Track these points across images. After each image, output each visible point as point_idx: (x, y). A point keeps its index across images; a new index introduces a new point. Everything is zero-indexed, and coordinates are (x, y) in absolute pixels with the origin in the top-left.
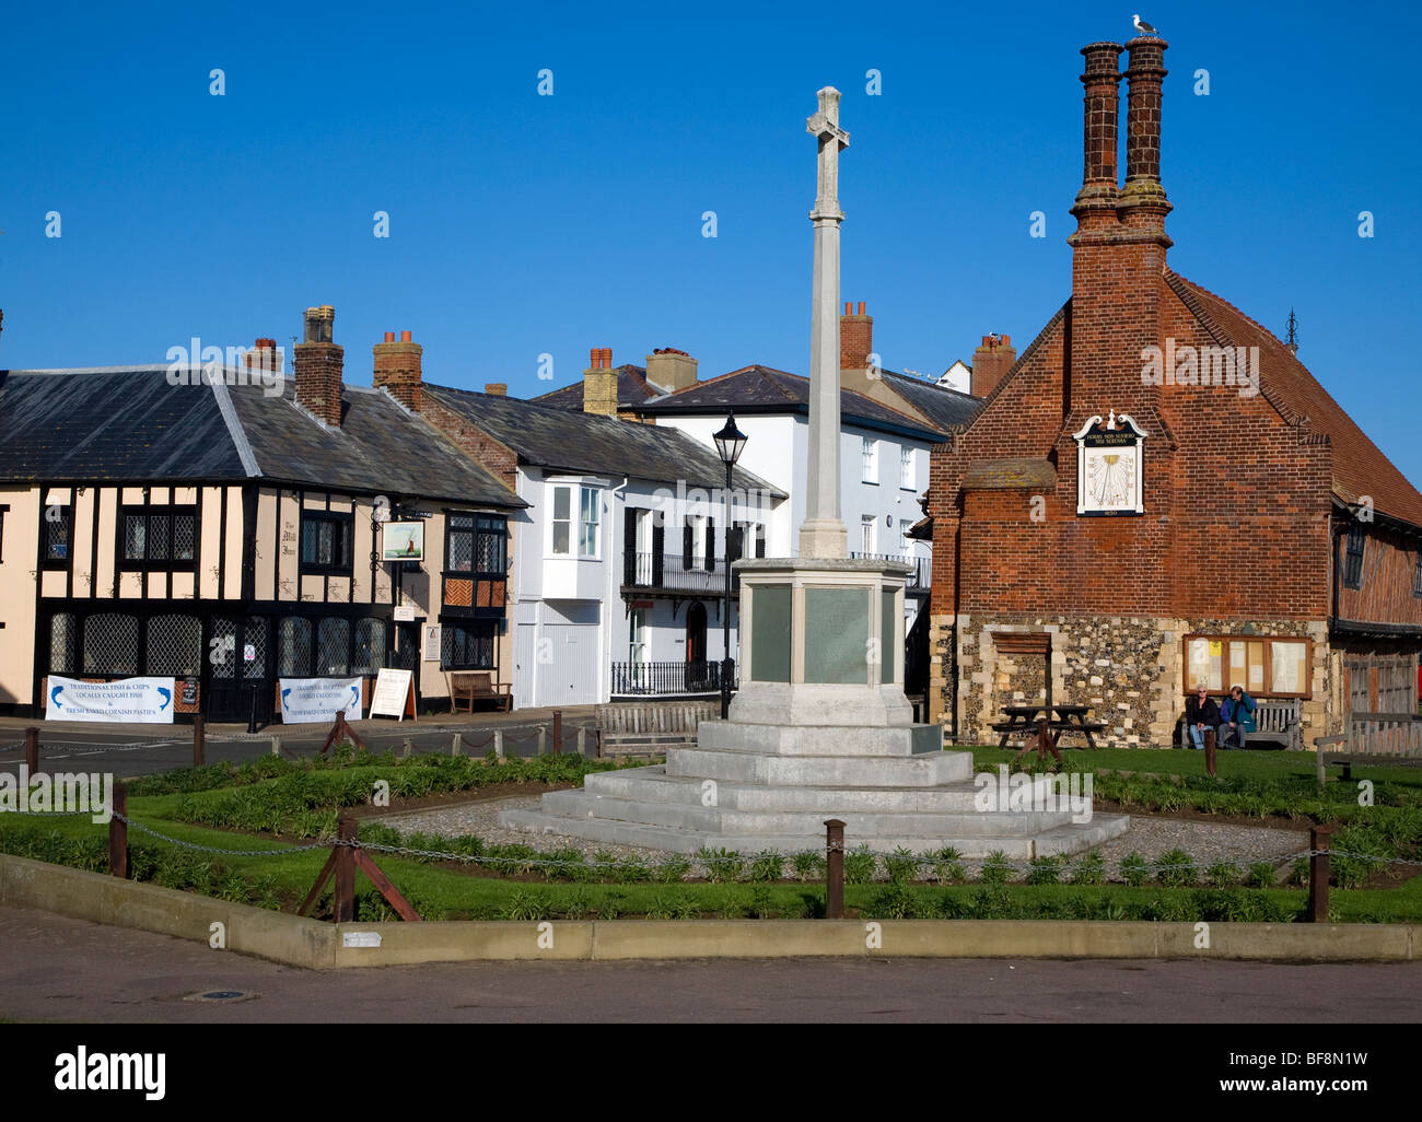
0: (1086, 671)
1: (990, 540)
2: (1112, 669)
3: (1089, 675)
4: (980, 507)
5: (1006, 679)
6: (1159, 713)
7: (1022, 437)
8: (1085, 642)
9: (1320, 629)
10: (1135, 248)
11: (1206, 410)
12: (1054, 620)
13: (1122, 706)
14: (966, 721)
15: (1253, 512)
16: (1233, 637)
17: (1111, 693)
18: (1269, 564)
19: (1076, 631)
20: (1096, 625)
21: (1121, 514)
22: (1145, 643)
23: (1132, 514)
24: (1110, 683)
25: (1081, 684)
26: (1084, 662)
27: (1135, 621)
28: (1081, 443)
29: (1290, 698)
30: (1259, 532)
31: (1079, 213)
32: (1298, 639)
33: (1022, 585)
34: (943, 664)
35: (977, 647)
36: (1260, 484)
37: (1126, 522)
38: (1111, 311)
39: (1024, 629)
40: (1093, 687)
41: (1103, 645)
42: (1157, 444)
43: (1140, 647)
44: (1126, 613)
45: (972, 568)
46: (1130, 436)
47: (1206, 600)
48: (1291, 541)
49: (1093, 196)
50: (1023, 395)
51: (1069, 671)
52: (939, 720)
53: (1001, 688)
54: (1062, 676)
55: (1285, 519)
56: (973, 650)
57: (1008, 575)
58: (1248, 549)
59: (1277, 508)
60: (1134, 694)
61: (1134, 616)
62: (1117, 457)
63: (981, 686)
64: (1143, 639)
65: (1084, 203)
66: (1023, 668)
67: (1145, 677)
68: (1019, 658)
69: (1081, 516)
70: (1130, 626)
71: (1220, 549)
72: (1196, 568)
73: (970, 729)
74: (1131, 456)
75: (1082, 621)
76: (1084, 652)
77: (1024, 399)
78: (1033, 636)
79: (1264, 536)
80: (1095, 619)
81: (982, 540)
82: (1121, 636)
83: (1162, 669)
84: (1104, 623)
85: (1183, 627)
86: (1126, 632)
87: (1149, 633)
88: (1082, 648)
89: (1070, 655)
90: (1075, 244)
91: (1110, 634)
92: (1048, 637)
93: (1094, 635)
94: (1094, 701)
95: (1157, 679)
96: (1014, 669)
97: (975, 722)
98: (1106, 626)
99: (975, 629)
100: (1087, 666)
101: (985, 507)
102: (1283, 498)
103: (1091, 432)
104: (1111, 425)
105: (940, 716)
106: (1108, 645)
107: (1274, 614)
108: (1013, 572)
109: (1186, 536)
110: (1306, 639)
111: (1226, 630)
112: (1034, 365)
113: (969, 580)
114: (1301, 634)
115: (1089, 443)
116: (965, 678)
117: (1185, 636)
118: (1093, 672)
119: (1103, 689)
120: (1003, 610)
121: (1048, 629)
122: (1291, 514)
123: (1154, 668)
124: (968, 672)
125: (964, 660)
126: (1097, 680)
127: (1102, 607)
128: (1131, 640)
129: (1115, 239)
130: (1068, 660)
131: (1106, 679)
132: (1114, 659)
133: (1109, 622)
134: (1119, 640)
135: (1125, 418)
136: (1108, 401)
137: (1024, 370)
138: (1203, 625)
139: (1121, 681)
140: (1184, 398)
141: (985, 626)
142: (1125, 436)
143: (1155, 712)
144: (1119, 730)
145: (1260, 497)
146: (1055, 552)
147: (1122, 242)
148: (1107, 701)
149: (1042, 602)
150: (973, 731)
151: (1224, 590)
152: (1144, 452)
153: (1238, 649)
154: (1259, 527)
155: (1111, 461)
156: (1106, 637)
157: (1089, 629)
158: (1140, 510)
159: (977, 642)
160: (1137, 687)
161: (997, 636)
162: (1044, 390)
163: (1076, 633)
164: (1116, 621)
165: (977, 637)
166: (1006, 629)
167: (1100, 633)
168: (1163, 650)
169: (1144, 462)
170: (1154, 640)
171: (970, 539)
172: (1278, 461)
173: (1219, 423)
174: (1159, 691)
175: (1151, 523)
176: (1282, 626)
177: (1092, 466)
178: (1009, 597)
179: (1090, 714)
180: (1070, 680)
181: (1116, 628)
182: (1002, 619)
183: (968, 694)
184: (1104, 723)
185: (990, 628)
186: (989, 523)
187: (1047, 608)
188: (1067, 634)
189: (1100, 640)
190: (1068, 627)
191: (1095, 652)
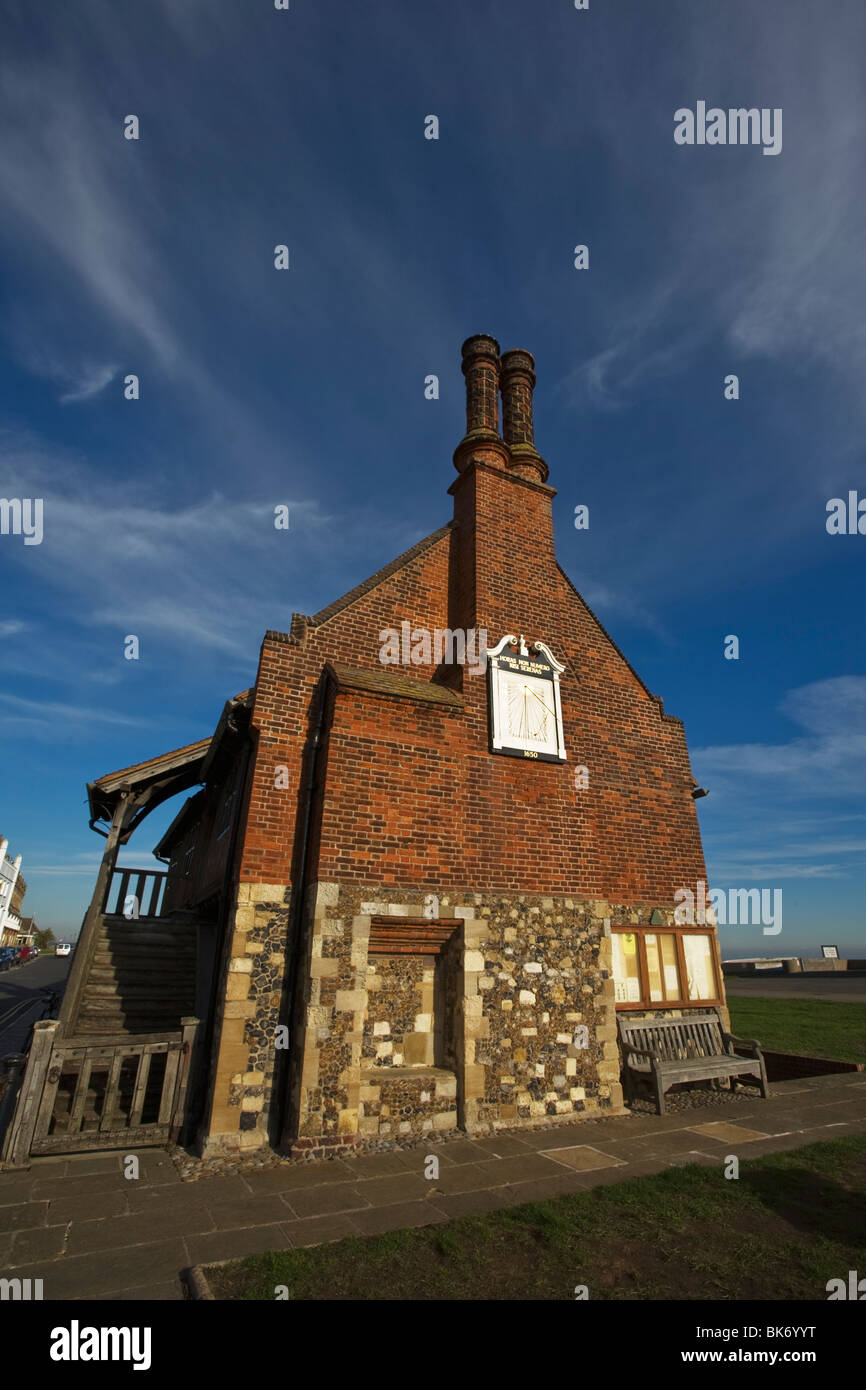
0: (512, 983)
1: (373, 768)
2: (547, 977)
3: (518, 989)
4: (357, 718)
6: (606, 1044)
8: (510, 934)
12: (467, 900)
13: (563, 1037)
14: (318, 1092)
15: (636, 782)
16: (643, 927)
17: (546, 1018)
18: (661, 840)
19: (497, 917)
20: (523, 909)
21: (541, 758)
22: (584, 935)
23: (554, 760)
24: (545, 1002)
25: (507, 1004)
26: (510, 966)
27: (570, 904)
28: (495, 663)
29: (706, 1006)
30: (648, 804)
33: (419, 842)
34: (253, 974)
35: (347, 942)
36: (640, 755)
37: (549, 768)
38: (513, 539)
40: (523, 1008)
41: (533, 940)
43: (579, 942)
44: (558, 893)
45: (342, 807)
46: (546, 668)
47: (609, 880)
48: (673, 817)
51: (488, 984)
52: (233, 1089)
54: (479, 993)
56: (339, 949)
57: (399, 824)
58: (640, 822)
60: (574, 1017)
61: (566, 896)
63: (350, 1017)
64: (581, 930)
67: (588, 989)
69: (497, 753)
70: (564, 911)
73: (323, 1109)
74: (548, 692)
75: (505, 901)
76: (509, 951)
77: (395, 608)
78: (432, 924)
80: (522, 899)
81: (362, 765)
82: (555, 926)
83: (602, 975)
84: (533, 904)
86: (560, 919)
87: (587, 919)
88: (507, 945)
89: (491, 957)
91: (541, 923)
92: (460, 926)
93: (521, 924)
94: (525, 1033)
95: (600, 990)
97: (336, 1093)
98: (536, 910)
99: (346, 910)
100: (513, 975)
101: (365, 719)
102: (659, 772)
103: (502, 652)
105: (237, 1080)
106: (539, 940)
108: (406, 820)
111: (635, 919)
112: (409, 576)
113: (337, 826)
115: (503, 665)
116: (322, 1003)
118: (522, 984)
119: (536, 1011)
120: (388, 878)
121: (463, 913)
122: (666, 789)
123: (596, 974)
124: (330, 989)
125: (321, 966)
126: (527, 997)
127: (527, 882)
128: (567, 932)
130: (488, 965)
131: (540, 996)
132: (548, 961)
133: (539, 905)
134: (553, 932)
137: (396, 576)
139: (558, 997)
141: (363, 906)
142: (539, 667)
143: (602, 1044)
144: (559, 1081)
146: (465, 797)
148: (542, 1030)
149: (444, 870)
150: (331, 1113)
151: (625, 870)
152: (560, 692)
153: (650, 939)
154: (646, 799)
156: (537, 927)
157: (514, 914)
158: (563, 755)
159: (348, 934)
160: (578, 1006)
161: (379, 922)
162: (418, 605)
163: (497, 920)
164: (548, 904)
165: (348, 924)
166: (397, 910)
167: (530, 921)
168: (601, 947)
169: (560, 702)
170: (593, 931)
171: (343, 762)
172: (648, 732)
175: (573, 774)
178: (398, 858)
179: (520, 1057)
180: (491, 999)
181: (549, 914)
182: (389, 894)
183: (324, 1034)
184: (540, 1070)
185: (369, 908)
186: (373, 742)
187: (454, 880)
188: (485, 922)
189: (529, 931)
190: (486, 911)
191: (524, 953)
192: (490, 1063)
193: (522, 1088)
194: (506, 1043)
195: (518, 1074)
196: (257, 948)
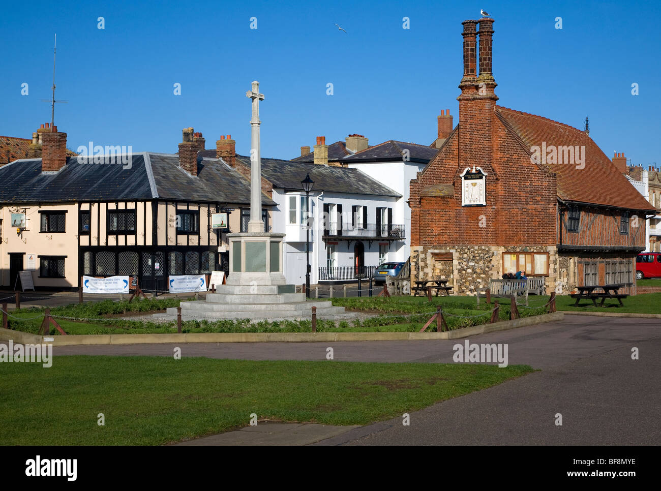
0: (465, 267)
1: (430, 217)
2: (475, 266)
5: (438, 271)
7: (444, 176)
8: (465, 256)
9: (552, 249)
10: (482, 101)
11: (511, 164)
12: (453, 248)
13: (478, 280)
15: (527, 204)
16: (520, 253)
17: (475, 276)
18: (533, 224)
19: (462, 252)
20: (469, 249)
21: (478, 206)
22: (487, 256)
23: (481, 206)
24: (474, 272)
25: (464, 272)
26: (465, 263)
27: (483, 247)
28: (463, 178)
29: (540, 276)
30: (530, 212)
31: (461, 87)
32: (544, 253)
33: (442, 234)
34: (415, 265)
35: (426, 258)
36: (530, 193)
37: (480, 209)
38: (473, 126)
39: (443, 251)
40: (468, 273)
41: (472, 257)
42: (491, 178)
43: (485, 257)
44: (481, 244)
46: (481, 175)
47: (511, 238)
48: (541, 215)
49: (466, 81)
50: (444, 159)
51: (459, 267)
53: (437, 274)
54: (457, 269)
55: (539, 206)
56: (424, 260)
57: (437, 230)
58: (526, 218)
59: (536, 202)
60: (483, 276)
61: (483, 245)
62: (476, 183)
63: (427, 274)
64: (486, 254)
65: (463, 84)
66: (445, 266)
67: (487, 269)
68: (443, 262)
69: (463, 207)
70: (481, 249)
71: (515, 218)
72: (507, 226)
74: (481, 182)
75: (464, 248)
76: (465, 260)
77: (444, 161)
78: (446, 254)
79: (532, 213)
80: (469, 247)
81: (427, 217)
82: (478, 253)
83: (493, 266)
84: (472, 248)
85: (502, 249)
86: (480, 252)
87: (488, 252)
88: (464, 258)
89: (460, 261)
90: (460, 100)
92: (452, 254)
93: (468, 253)
94: (469, 278)
95: (491, 269)
96: (441, 267)
98: (473, 249)
99: (425, 252)
100: (466, 265)
101: (428, 204)
102: (538, 198)
103: (466, 174)
104: (474, 171)
106: (473, 257)
107: (535, 243)
108: (438, 229)
109: (503, 214)
110: (547, 253)
111: (518, 250)
112: (448, 148)
114: (545, 251)
115: (466, 178)
117: (503, 253)
118: (468, 268)
119: (472, 274)
120: (435, 244)
121: (451, 251)
122: (541, 205)
123: (490, 265)
124: (423, 268)
125: (421, 264)
126: (469, 271)
127: (471, 242)
128: (482, 255)
129: (474, 98)
130: (459, 263)
131: (473, 270)
132: (476, 262)
134: (478, 255)
135: (478, 168)
136: (473, 162)
137: (444, 150)
138: (509, 248)
139: (478, 271)
140: (502, 160)
141: (429, 250)
142: (479, 175)
144: (478, 290)
145: (530, 198)
146: (454, 221)
147: (477, 99)
148: (473, 278)
149: (448, 241)
151: (517, 234)
152: (486, 181)
153: (522, 257)
154: (530, 210)
155: (474, 185)
156: (473, 254)
157: (466, 251)
158: (484, 204)
159: (426, 257)
160: (484, 273)
161: (433, 254)
162: (452, 157)
164: (476, 248)
165: (426, 255)
166: (436, 251)
167: (470, 252)
168: (494, 258)
169: (486, 185)
170: (490, 254)
172: (536, 184)
173: (515, 169)
174: (492, 274)
175: (489, 209)
176: (538, 248)
177: (467, 187)
178: (437, 239)
179: (467, 284)
180: (460, 271)
181: (476, 250)
182: (435, 248)
183: (423, 277)
184: (473, 287)
185: (431, 251)
187: (453, 242)
188: (458, 253)
189: (470, 255)
190: (459, 250)
191: (469, 260)
192: (459, 284)
193: (468, 290)
194: (464, 280)
195: (466, 287)
196: (415, 260)
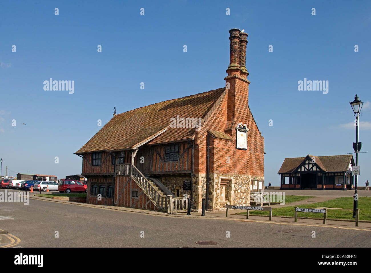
0: (238, 189)
1: (220, 153)
2: (242, 188)
4: (217, 143)
8: (238, 181)
12: (232, 176)
13: (243, 197)
14: (215, 204)
15: (255, 152)
16: (254, 180)
17: (241, 194)
18: (257, 164)
20: (240, 177)
21: (243, 149)
22: (247, 181)
23: (245, 149)
24: (241, 192)
25: (237, 192)
26: (237, 186)
27: (246, 176)
28: (238, 130)
33: (226, 166)
34: (202, 188)
36: (256, 146)
37: (244, 151)
38: (241, 97)
39: (227, 178)
40: (239, 193)
41: (240, 182)
44: (244, 174)
45: (216, 160)
46: (245, 130)
48: (260, 159)
50: (217, 114)
51: (234, 189)
55: (259, 154)
56: (217, 184)
57: (223, 163)
58: (255, 160)
59: (258, 151)
60: (245, 194)
62: (243, 135)
63: (218, 194)
67: (247, 190)
69: (237, 149)
70: (245, 177)
74: (245, 135)
75: (237, 176)
78: (228, 180)
80: (239, 175)
81: (218, 153)
86: (244, 179)
87: (248, 179)
88: (237, 183)
89: (235, 185)
91: (242, 179)
92: (231, 180)
93: (239, 179)
94: (239, 196)
95: (249, 190)
97: (217, 204)
98: (241, 177)
99: (218, 178)
103: (239, 127)
104: (242, 126)
107: (258, 175)
112: (219, 107)
113: (216, 164)
114: (262, 180)
116: (215, 192)
120: (222, 172)
121: (232, 178)
124: (216, 190)
125: (215, 186)
126: (239, 191)
127: (240, 172)
128: (245, 181)
130: (235, 186)
131: (241, 191)
132: (242, 185)
134: (243, 181)
135: (244, 125)
137: (217, 107)
139: (243, 191)
141: (220, 177)
143: (248, 198)
144: (242, 203)
145: (256, 149)
146: (232, 157)
148: (241, 196)
149: (229, 171)
150: (216, 206)
157: (238, 178)
158: (247, 149)
159: (218, 182)
161: (222, 180)
163: (236, 179)
164: (243, 176)
165: (218, 180)
166: (224, 178)
170: (249, 181)
171: (216, 152)
172: (258, 141)
176: (259, 178)
177: (239, 136)
178: (223, 169)
179: (238, 200)
180: (235, 191)
182: (223, 175)
183: (216, 196)
184: (240, 202)
185: (221, 177)
186: (220, 148)
187: (230, 172)
190: (235, 177)
191: (239, 184)
192: (234, 200)
193: (238, 204)
194: (236, 197)
195: (237, 202)
196: (202, 184)
